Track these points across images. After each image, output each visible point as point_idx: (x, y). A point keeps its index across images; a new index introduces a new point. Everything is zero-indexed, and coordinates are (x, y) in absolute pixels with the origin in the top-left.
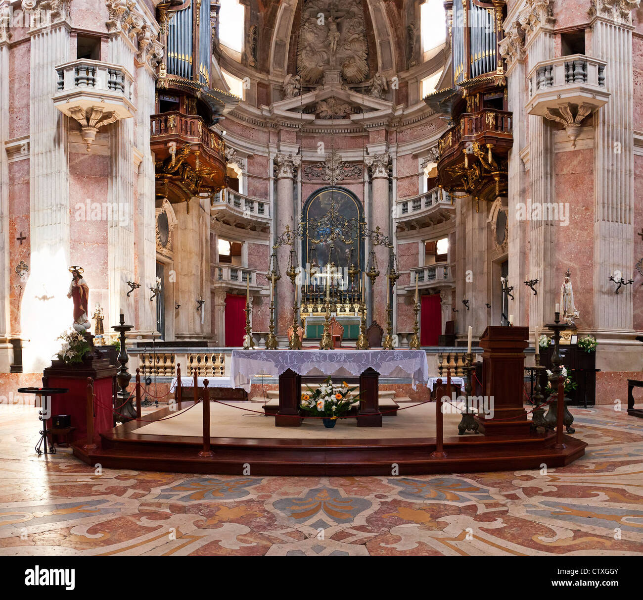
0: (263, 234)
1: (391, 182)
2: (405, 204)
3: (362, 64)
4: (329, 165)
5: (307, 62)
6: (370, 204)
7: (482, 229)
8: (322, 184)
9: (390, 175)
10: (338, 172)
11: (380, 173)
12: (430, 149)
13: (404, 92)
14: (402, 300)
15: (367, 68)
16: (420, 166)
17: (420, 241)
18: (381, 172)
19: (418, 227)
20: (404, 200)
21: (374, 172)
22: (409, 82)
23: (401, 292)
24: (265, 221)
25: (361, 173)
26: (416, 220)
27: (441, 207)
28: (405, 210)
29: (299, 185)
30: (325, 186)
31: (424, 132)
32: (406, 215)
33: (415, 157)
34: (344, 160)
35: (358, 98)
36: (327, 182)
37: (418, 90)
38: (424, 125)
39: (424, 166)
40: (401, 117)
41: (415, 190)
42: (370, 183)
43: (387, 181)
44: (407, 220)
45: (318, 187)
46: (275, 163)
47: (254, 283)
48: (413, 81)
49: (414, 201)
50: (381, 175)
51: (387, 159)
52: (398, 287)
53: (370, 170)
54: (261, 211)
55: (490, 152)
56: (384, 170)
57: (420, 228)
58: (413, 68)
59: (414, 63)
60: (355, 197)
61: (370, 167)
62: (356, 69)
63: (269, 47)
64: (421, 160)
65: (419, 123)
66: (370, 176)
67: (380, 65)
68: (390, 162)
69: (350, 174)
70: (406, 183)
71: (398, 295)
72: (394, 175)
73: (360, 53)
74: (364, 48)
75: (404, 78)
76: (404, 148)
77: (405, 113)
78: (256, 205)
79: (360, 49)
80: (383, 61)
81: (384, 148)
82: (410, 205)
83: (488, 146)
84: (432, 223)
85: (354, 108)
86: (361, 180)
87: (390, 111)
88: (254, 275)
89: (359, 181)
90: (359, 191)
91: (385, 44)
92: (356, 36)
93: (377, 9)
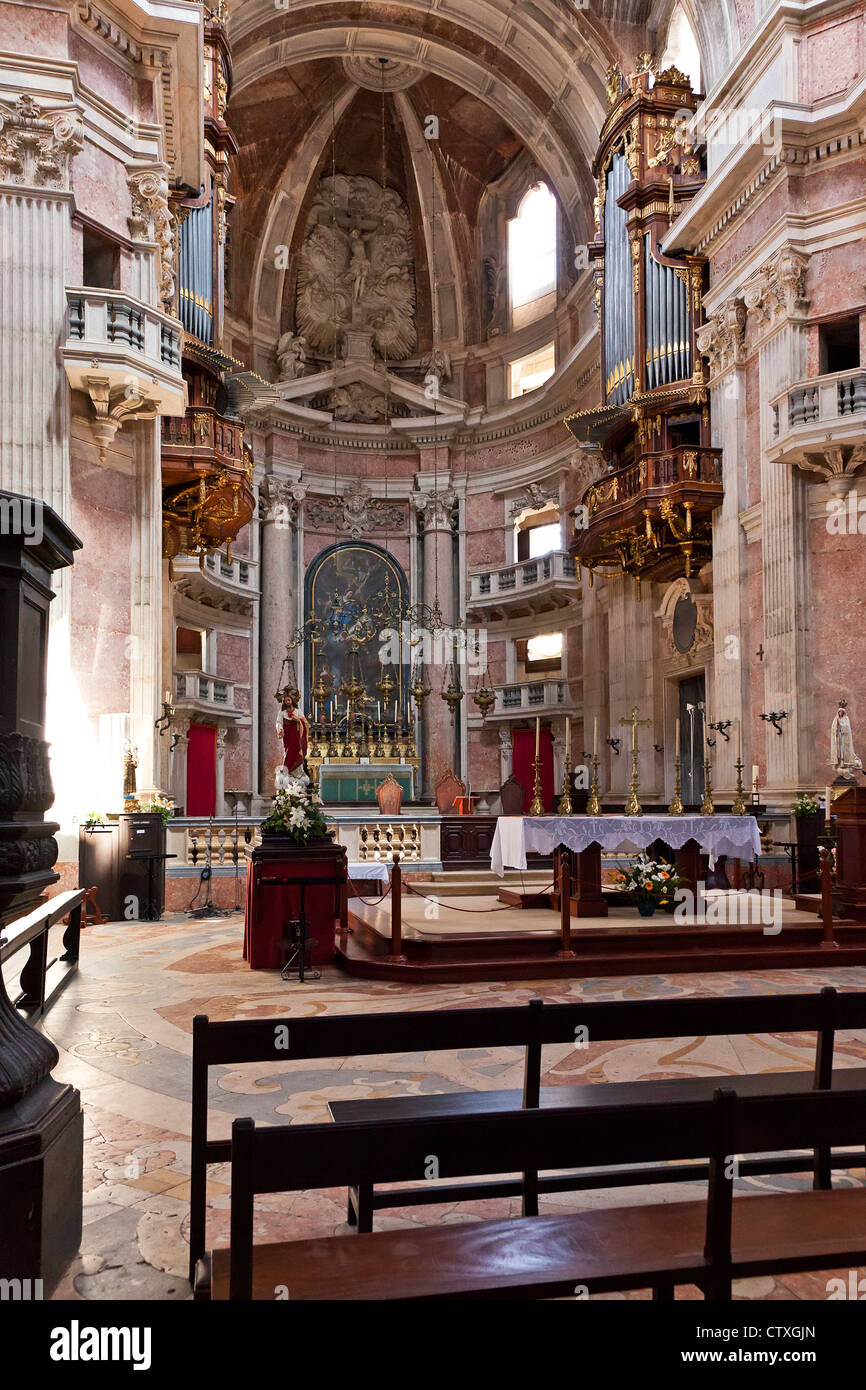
0: (242, 618)
1: (455, 540)
2: (485, 578)
3: (407, 326)
4: (350, 504)
5: (315, 312)
6: (422, 576)
7: (640, 625)
8: (337, 536)
9: (456, 527)
10: (364, 516)
11: (440, 522)
12: (528, 487)
13: (478, 382)
14: (476, 737)
15: (414, 333)
16: (507, 514)
17: (508, 640)
18: (441, 520)
19: (505, 616)
20: (483, 570)
21: (429, 521)
22: (488, 365)
23: (475, 724)
24: (250, 596)
25: (402, 520)
26: (503, 605)
27: (557, 586)
28: (485, 588)
29: (301, 535)
30: (342, 540)
31: (513, 455)
32: (485, 596)
33: (499, 497)
34: (374, 495)
35: (405, 390)
36: (346, 532)
37: (504, 379)
38: (516, 443)
39: (515, 513)
40: (475, 428)
41: (499, 554)
42: (421, 539)
43: (450, 538)
44: (490, 604)
45: (331, 541)
46: (263, 492)
47: (230, 705)
48: (495, 363)
49: (501, 574)
50: (440, 526)
51: (451, 500)
52: (470, 716)
53: (420, 517)
54: (244, 578)
55: (688, 515)
56: (444, 517)
57: (510, 618)
58: (495, 339)
59: (496, 330)
60: (395, 563)
61: (421, 512)
62: (395, 334)
63: (252, 274)
64: (509, 504)
65: (506, 440)
66: (420, 528)
67: (436, 329)
68: (456, 506)
69: (383, 522)
70: (481, 542)
72: (462, 526)
73: (401, 305)
74: (409, 295)
75: (480, 358)
76: (479, 482)
77: (484, 422)
79: (401, 295)
80: (441, 322)
81: (447, 480)
82: (494, 581)
83: (686, 505)
84: (532, 610)
85: (394, 405)
86: (406, 533)
87: (459, 418)
88: (230, 691)
89: (401, 534)
90: (404, 552)
91: (448, 291)
92: (396, 270)
93: (436, 225)
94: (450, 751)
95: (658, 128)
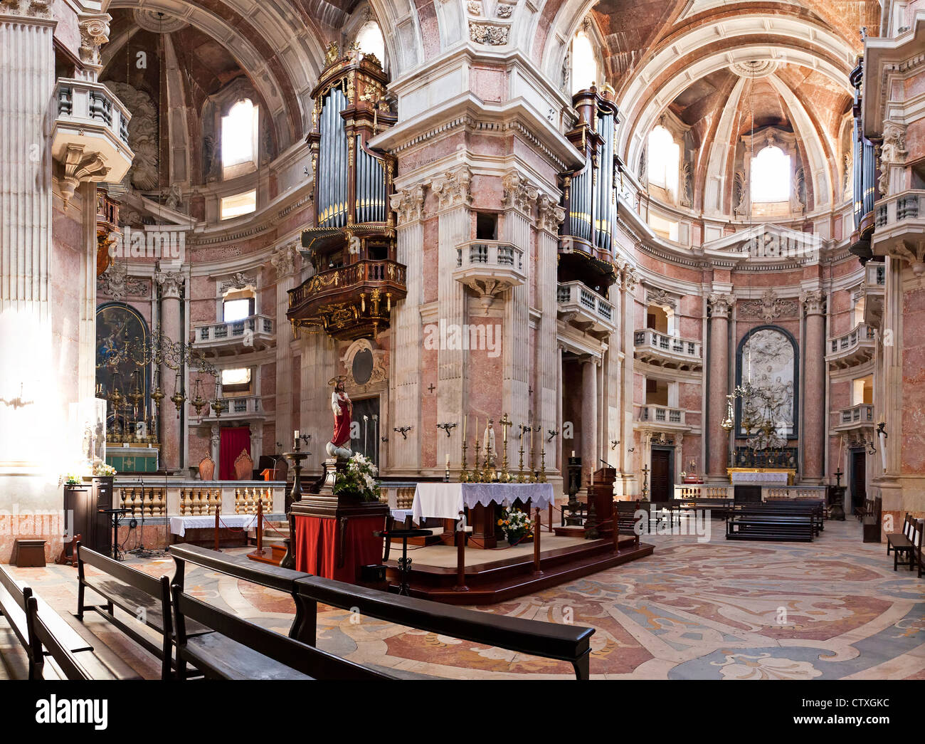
1: (182, 304)
2: (205, 329)
3: (153, 172)
4: (113, 278)
6: (159, 326)
7: (325, 365)
8: (104, 299)
9: (183, 296)
10: (122, 286)
11: (172, 292)
12: (235, 274)
13: (199, 208)
14: (194, 431)
15: (157, 175)
16: (218, 290)
18: (174, 291)
19: (217, 355)
20: (204, 324)
21: (166, 292)
22: (207, 199)
23: (193, 423)
25: (146, 290)
26: (217, 348)
27: (261, 337)
28: (205, 336)
30: (107, 301)
31: (223, 254)
32: (205, 341)
33: (213, 279)
34: (129, 274)
36: (110, 296)
37: (218, 209)
38: (225, 247)
39: (223, 290)
40: (199, 235)
41: (212, 315)
42: (160, 304)
43: (179, 303)
44: (208, 346)
45: (100, 302)
48: (210, 198)
49: (217, 327)
50: (173, 295)
51: (181, 279)
52: (190, 418)
53: (160, 288)
55: (389, 301)
56: (176, 289)
57: (220, 356)
58: (212, 184)
59: (214, 179)
60: (141, 316)
61: (160, 286)
62: (144, 174)
64: (219, 284)
65: (219, 244)
66: (159, 295)
67: (171, 174)
68: (184, 283)
69: (134, 290)
70: (200, 306)
71: (190, 426)
72: (187, 296)
73: (149, 158)
74: (154, 152)
75: (201, 194)
76: (198, 269)
77: (206, 232)
79: (149, 152)
80: (175, 170)
81: (179, 266)
82: (211, 331)
83: (388, 295)
84: (236, 352)
85: (143, 218)
86: (148, 298)
87: (192, 227)
89: (146, 299)
90: (147, 310)
91: (180, 152)
92: (145, 138)
93: (177, 114)
94: (178, 440)
95: (364, 81)
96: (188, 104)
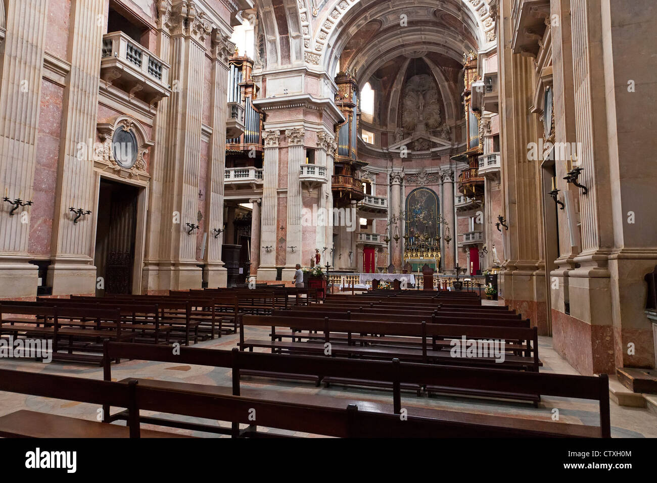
0: (384, 215)
1: (453, 184)
2: (460, 197)
3: (437, 117)
4: (420, 176)
5: (407, 118)
6: (442, 196)
8: (416, 186)
9: (453, 180)
10: (425, 179)
11: (448, 180)
13: (460, 132)
14: (461, 250)
15: (440, 119)
17: (469, 217)
18: (448, 179)
20: (460, 195)
21: (444, 179)
23: (460, 246)
24: (385, 208)
25: (437, 180)
26: (465, 206)
28: (460, 201)
29: (404, 187)
30: (418, 187)
32: (460, 203)
34: (428, 172)
35: (435, 140)
36: (419, 185)
40: (457, 148)
42: (442, 185)
43: (451, 184)
44: (462, 206)
45: (415, 188)
46: (391, 176)
47: (378, 241)
50: (447, 181)
51: (450, 172)
52: (459, 243)
53: (442, 178)
54: (383, 203)
56: (449, 178)
60: (434, 193)
61: (442, 176)
62: (434, 120)
63: (387, 112)
66: (442, 181)
67: (447, 117)
68: (453, 173)
69: (431, 180)
71: (458, 247)
72: (455, 181)
73: (436, 111)
74: (438, 108)
75: (459, 125)
77: (459, 146)
78: (380, 201)
79: (436, 108)
80: (448, 114)
81: (449, 166)
82: (462, 198)
84: (474, 208)
85: (431, 144)
87: (450, 147)
88: (378, 237)
89: (437, 183)
90: (437, 189)
91: (449, 104)
92: (434, 100)
93: (443, 86)
94: (452, 255)
95: (473, 73)
96: (447, 80)
